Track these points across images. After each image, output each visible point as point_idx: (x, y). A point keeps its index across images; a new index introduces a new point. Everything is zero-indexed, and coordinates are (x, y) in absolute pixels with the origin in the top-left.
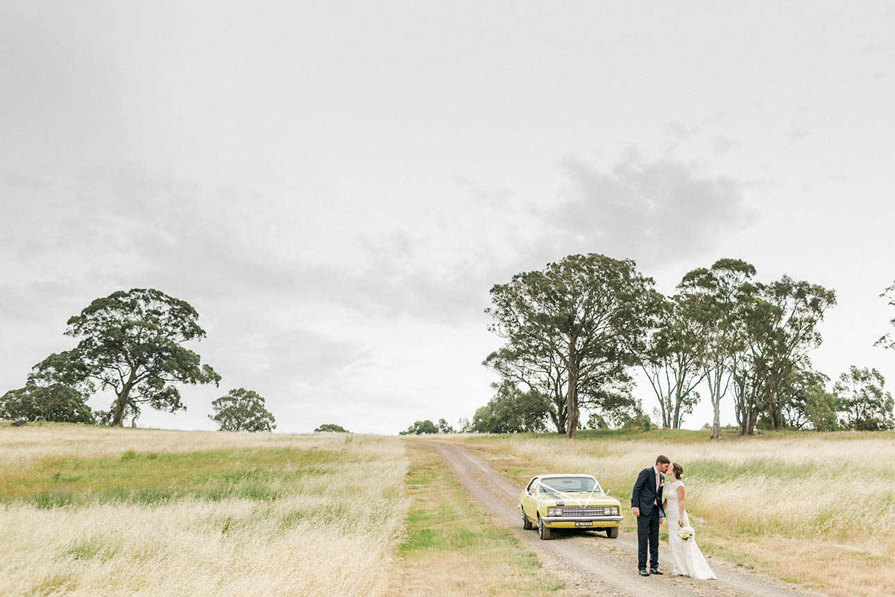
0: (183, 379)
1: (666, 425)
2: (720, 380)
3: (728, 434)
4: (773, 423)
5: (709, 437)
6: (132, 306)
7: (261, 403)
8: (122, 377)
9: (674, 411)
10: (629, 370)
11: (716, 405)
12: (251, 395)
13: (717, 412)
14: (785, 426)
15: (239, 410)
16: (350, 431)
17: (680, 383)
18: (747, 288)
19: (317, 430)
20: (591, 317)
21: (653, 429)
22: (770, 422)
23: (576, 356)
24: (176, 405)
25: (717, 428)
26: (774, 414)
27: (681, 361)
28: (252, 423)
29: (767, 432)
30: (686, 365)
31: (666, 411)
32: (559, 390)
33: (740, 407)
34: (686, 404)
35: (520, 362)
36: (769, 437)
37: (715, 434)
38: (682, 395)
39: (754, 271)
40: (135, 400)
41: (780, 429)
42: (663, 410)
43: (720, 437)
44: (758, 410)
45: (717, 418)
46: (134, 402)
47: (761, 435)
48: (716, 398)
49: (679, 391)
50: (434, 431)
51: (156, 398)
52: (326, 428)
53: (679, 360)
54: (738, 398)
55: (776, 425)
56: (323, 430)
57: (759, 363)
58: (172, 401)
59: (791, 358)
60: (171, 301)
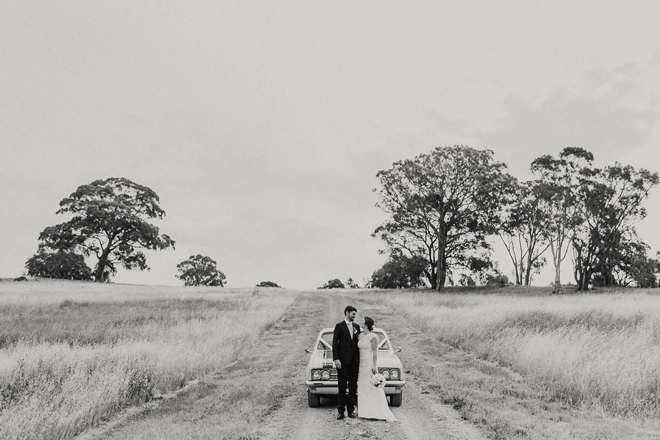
0: (147, 246)
1: (519, 283)
2: (561, 246)
3: (568, 290)
4: (604, 281)
5: (552, 292)
6: (108, 191)
7: (213, 265)
8: (101, 245)
9: (525, 272)
10: (488, 239)
11: (558, 266)
12: (206, 259)
13: (558, 272)
14: (614, 283)
15: (198, 271)
16: (283, 287)
17: (531, 250)
18: (586, 172)
19: (258, 285)
20: (456, 196)
21: (507, 286)
22: (602, 280)
23: (445, 227)
24: (143, 266)
25: (558, 285)
26: (606, 273)
27: (532, 233)
28: (208, 281)
29: (599, 289)
30: (536, 235)
31: (519, 272)
32: (432, 254)
33: (578, 268)
34: (535, 266)
35: (402, 233)
36: (601, 292)
37: (557, 290)
38: (532, 259)
39: (592, 158)
40: (112, 262)
41: (610, 286)
42: (517, 270)
43: (560, 292)
44: (592, 271)
45: (558, 277)
46: (112, 264)
47: (594, 291)
48: (558, 261)
49: (530, 256)
50: (342, 286)
51: (128, 261)
52: (264, 284)
53: (530, 233)
54: (576, 261)
55: (607, 283)
56: (263, 286)
57: (594, 232)
58: (140, 262)
59: (620, 229)
60: (137, 187)
